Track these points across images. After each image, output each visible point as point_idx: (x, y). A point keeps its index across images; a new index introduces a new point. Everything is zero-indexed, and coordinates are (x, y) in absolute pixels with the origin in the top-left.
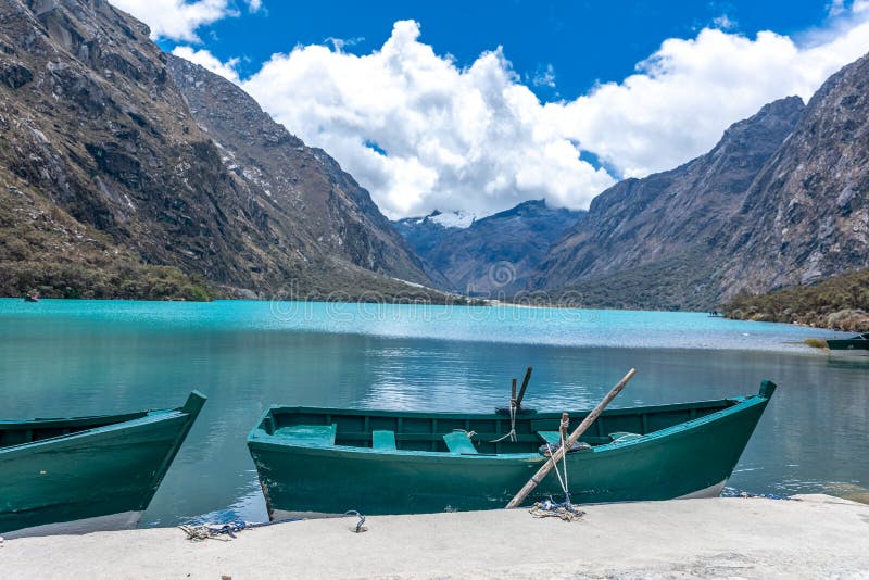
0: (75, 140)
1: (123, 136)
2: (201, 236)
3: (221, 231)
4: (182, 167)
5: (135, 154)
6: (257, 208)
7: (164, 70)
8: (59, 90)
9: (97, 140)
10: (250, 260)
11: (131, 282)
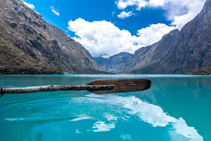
0: (27, 39)
1: (38, 39)
2: (55, 60)
3: (59, 59)
4: (50, 45)
5: (40, 42)
6: (66, 54)
7: (45, 25)
8: (23, 28)
9: (32, 39)
10: (66, 66)
11: (46, 70)
